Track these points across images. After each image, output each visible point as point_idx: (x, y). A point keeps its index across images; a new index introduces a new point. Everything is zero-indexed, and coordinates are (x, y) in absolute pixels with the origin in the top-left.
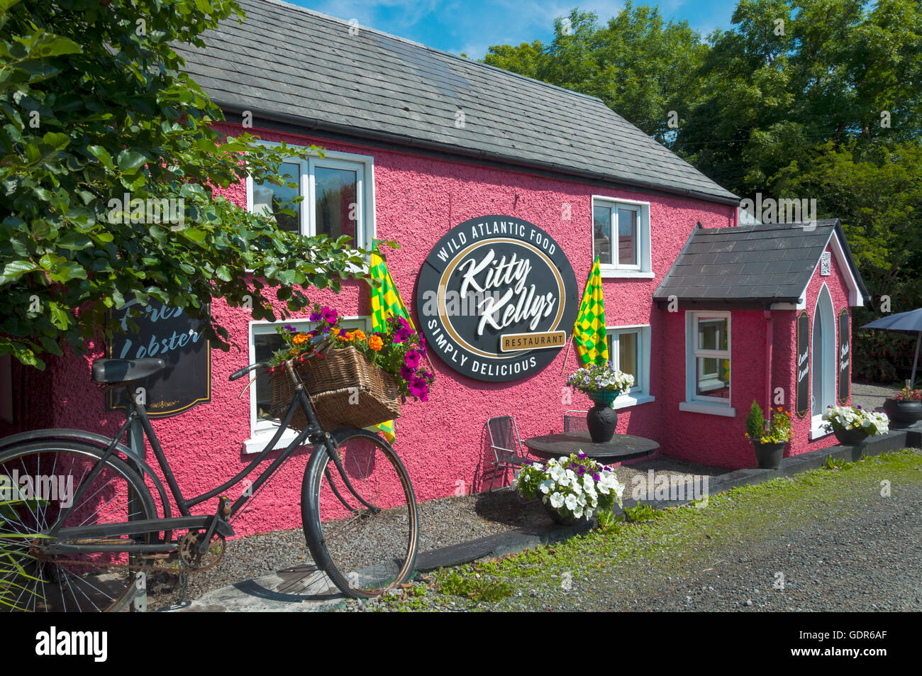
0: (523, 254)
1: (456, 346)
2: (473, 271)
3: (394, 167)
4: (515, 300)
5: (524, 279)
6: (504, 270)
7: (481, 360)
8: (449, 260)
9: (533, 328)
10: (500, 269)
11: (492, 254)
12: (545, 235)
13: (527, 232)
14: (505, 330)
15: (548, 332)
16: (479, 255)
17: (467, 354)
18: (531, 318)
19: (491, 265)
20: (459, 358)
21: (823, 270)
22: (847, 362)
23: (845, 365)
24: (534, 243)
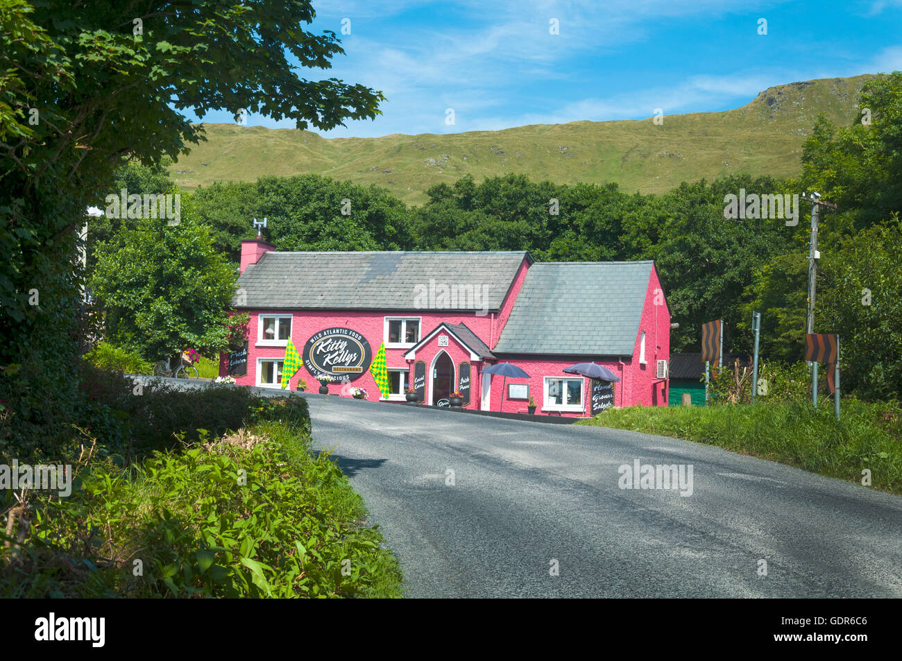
0: (344, 339)
1: (315, 368)
2: (322, 345)
3: (299, 316)
4: (339, 355)
5: (344, 348)
6: (336, 345)
8: (314, 342)
9: (346, 365)
10: (333, 345)
11: (331, 340)
12: (356, 333)
13: (348, 332)
14: (334, 365)
15: (356, 367)
16: (325, 341)
17: (319, 371)
18: (345, 362)
19: (330, 344)
20: (316, 372)
21: (440, 343)
22: (468, 387)
23: (465, 387)
24: (351, 336)
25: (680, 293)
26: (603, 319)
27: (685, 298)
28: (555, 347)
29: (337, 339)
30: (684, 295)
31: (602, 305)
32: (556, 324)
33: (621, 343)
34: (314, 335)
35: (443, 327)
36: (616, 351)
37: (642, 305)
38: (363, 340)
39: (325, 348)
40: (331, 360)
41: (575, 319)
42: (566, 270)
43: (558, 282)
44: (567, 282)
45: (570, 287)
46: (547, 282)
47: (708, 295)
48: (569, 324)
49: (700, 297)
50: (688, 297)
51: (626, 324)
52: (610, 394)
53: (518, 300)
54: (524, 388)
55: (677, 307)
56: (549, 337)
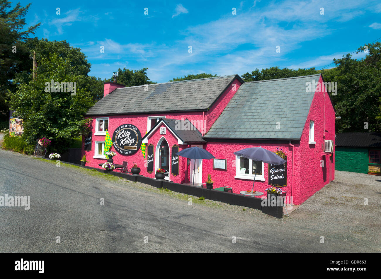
0: (129, 130)
1: (117, 147)
3: (112, 118)
4: (127, 139)
5: (129, 136)
6: (125, 134)
7: (122, 150)
8: (117, 132)
9: (130, 145)
10: (124, 134)
11: (123, 131)
12: (135, 127)
13: (131, 127)
14: (125, 145)
15: (134, 146)
16: (121, 132)
17: (119, 149)
18: (130, 143)
19: (123, 133)
20: (118, 149)
21: (161, 133)
22: (177, 163)
23: (175, 163)
24: (132, 128)
25: (341, 104)
26: (281, 113)
27: (344, 106)
28: (243, 133)
29: (126, 130)
30: (343, 104)
31: (282, 104)
32: (249, 117)
33: (292, 129)
34: (117, 129)
35: (162, 121)
36: (288, 136)
37: (311, 102)
38: (138, 131)
39: (121, 135)
40: (124, 142)
41: (262, 114)
42: (262, 84)
43: (256, 92)
44: (262, 91)
45: (263, 94)
46: (249, 93)
47: (357, 103)
48: (257, 117)
49: (353, 104)
50: (346, 105)
51: (298, 115)
52: (283, 168)
53: (229, 104)
54: (223, 162)
55: (340, 110)
56: (242, 127)
